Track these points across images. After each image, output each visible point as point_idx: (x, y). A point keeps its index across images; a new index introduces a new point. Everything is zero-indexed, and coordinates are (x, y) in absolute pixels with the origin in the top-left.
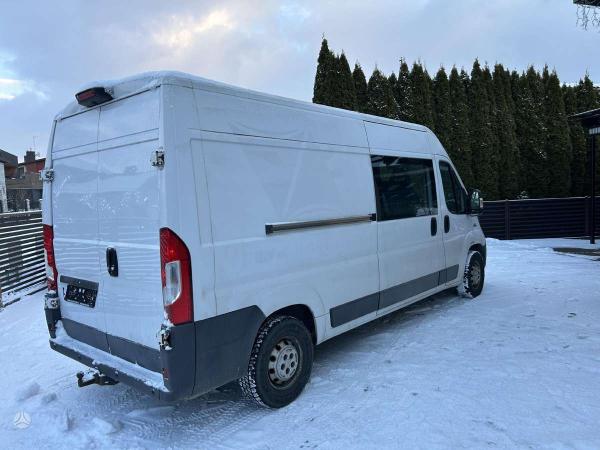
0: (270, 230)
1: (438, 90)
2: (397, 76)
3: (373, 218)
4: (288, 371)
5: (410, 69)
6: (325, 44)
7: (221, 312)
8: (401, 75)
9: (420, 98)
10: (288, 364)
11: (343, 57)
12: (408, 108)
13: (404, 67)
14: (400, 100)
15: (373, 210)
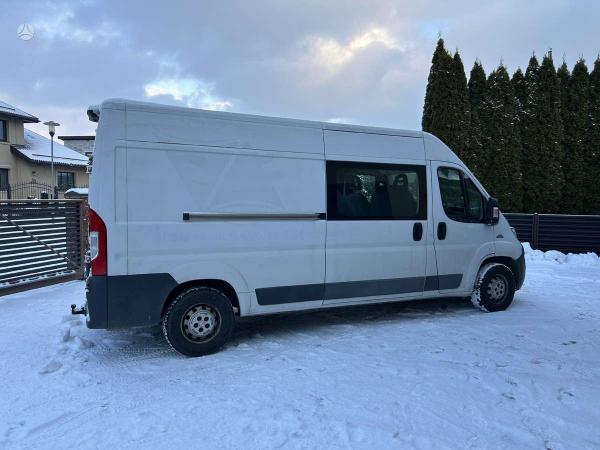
0: (186, 217)
1: (573, 86)
2: (524, 72)
3: (321, 216)
4: (201, 330)
5: (540, 62)
6: (441, 43)
7: (132, 272)
8: (528, 70)
9: (544, 96)
10: (202, 324)
11: (457, 56)
12: (531, 106)
13: (533, 61)
14: (523, 98)
15: (323, 209)
